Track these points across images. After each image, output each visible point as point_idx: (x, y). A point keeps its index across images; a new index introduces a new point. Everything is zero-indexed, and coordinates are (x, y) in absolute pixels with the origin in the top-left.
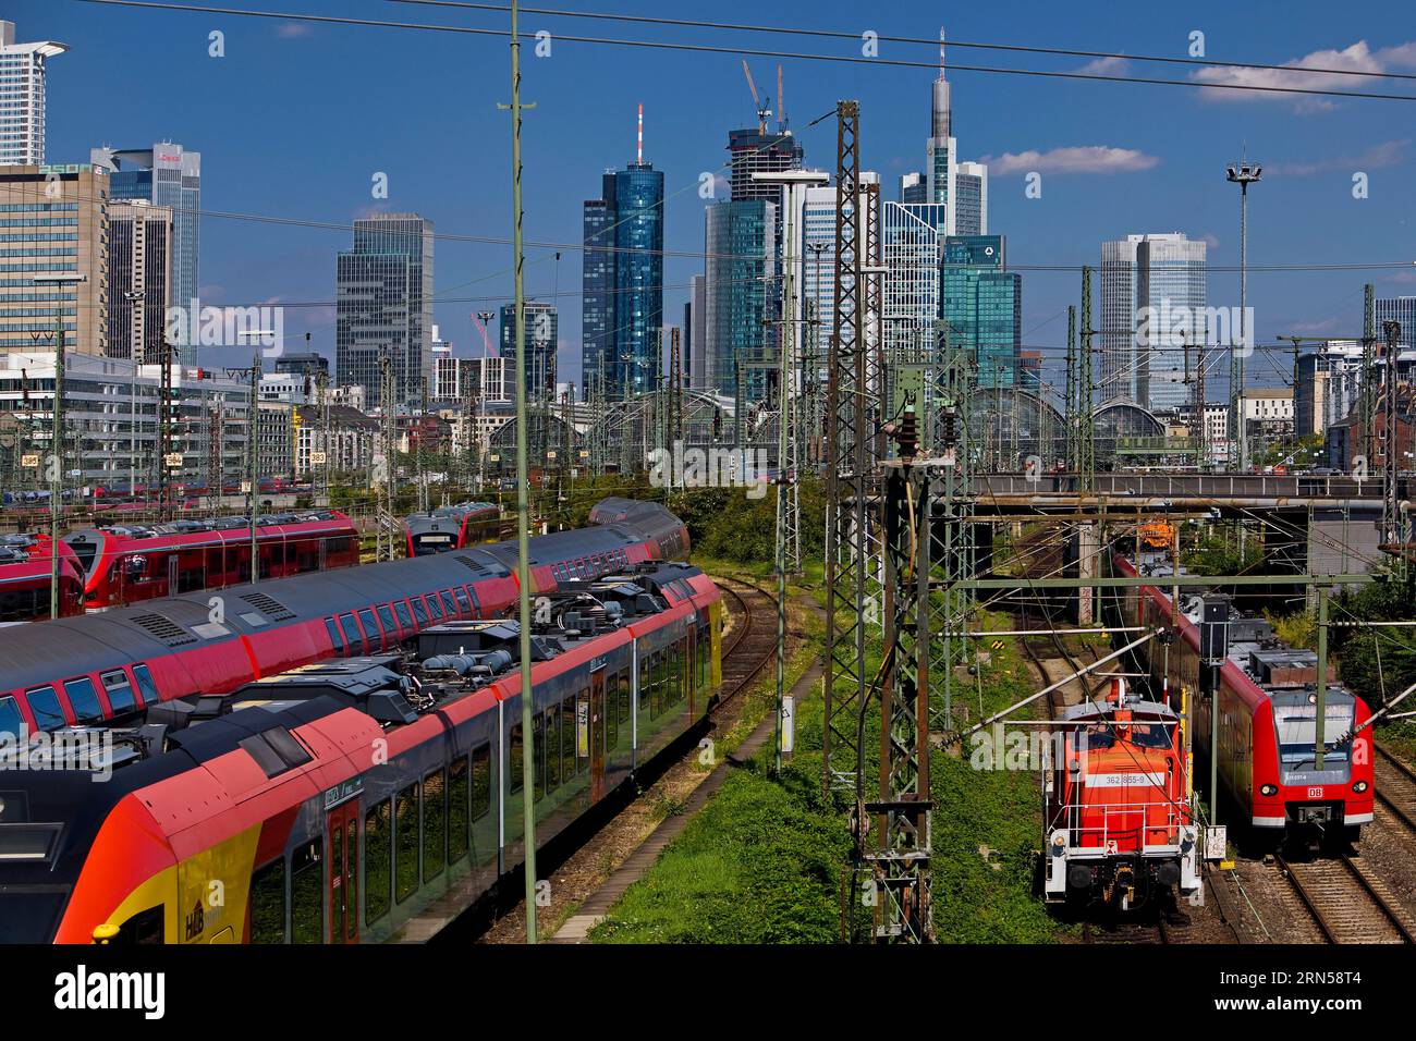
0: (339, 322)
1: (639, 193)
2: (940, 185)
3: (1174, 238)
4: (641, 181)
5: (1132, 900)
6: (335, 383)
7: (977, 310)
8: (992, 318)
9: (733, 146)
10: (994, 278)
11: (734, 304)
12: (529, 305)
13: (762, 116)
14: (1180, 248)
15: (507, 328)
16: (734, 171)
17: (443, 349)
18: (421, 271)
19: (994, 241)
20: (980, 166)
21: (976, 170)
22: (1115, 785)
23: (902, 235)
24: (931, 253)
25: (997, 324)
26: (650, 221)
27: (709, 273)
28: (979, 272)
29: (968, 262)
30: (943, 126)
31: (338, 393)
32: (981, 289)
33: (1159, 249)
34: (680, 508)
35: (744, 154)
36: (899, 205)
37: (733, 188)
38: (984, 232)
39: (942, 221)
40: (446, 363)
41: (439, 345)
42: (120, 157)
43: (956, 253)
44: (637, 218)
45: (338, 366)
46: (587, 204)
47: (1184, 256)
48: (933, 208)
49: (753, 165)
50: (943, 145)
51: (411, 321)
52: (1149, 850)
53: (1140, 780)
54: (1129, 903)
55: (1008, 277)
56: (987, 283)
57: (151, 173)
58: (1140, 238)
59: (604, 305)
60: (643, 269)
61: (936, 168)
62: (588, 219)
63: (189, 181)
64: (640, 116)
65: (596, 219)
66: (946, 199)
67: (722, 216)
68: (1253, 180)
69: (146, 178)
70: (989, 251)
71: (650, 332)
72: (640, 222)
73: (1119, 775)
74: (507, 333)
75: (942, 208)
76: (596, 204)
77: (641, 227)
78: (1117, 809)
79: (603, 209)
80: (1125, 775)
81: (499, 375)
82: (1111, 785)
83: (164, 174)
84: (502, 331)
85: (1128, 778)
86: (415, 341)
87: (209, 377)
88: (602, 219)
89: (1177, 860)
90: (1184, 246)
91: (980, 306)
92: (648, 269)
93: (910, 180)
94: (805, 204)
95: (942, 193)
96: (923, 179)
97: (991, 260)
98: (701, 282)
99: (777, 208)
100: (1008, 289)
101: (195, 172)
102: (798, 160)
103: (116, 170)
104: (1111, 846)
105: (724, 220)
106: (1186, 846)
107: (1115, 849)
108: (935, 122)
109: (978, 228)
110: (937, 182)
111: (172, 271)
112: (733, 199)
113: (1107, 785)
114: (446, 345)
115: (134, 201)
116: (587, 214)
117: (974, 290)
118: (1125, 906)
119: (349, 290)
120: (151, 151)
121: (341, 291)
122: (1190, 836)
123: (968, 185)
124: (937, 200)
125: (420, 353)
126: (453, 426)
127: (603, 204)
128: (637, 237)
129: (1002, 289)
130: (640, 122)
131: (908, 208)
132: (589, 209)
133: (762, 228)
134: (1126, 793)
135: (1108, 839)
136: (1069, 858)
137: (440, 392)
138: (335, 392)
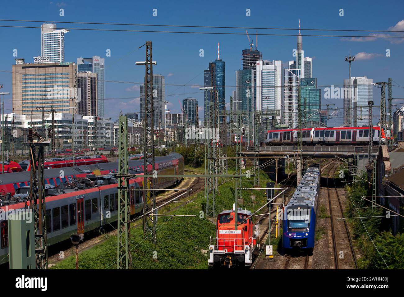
0: (140, 104)
1: (218, 67)
2: (299, 64)
3: (364, 78)
4: (219, 64)
5: (231, 265)
6: (140, 121)
7: (309, 99)
8: (313, 102)
9: (243, 54)
10: (314, 90)
11: (244, 98)
12: (190, 99)
13: (251, 45)
14: (365, 81)
15: (184, 105)
16: (244, 61)
17: (168, 111)
18: (161, 90)
19: (314, 80)
20: (310, 58)
21: (309, 59)
22: (227, 233)
23: (289, 78)
24: (297, 83)
25: (315, 103)
26: (221, 75)
27: (237, 90)
28: (310, 88)
29: (307, 86)
30: (300, 47)
31: (140, 123)
32: (310, 93)
33: (359, 81)
34: (198, 155)
35: (247, 56)
36: (288, 70)
37: (244, 66)
38: (311, 77)
39: (300, 74)
40: (168, 115)
41: (167, 110)
42: (84, 60)
43: (303, 83)
44: (218, 74)
45: (141, 116)
46: (205, 71)
47: (367, 83)
48: (297, 70)
49: (249, 59)
50: (300, 53)
51: (159, 104)
52: (236, 252)
53: (234, 232)
54: (230, 266)
55: (317, 90)
56: (312, 92)
57: (92, 64)
58: (354, 78)
59: (209, 99)
60: (220, 89)
61: (298, 59)
62: (205, 75)
63: (102, 66)
64: (219, 46)
65: (207, 75)
66: (301, 68)
67: (240, 74)
68: (353, 61)
69: (91, 66)
70: (312, 82)
71: (222, 106)
72: (219, 76)
73: (229, 230)
74: (184, 107)
75: (300, 70)
76: (207, 71)
77: (219, 77)
78: (228, 240)
79: (209, 72)
80: (230, 230)
81: (182, 118)
82: (226, 233)
83: (96, 64)
84: (183, 106)
85: (231, 231)
86: (160, 109)
87: (101, 119)
88: (209, 75)
89: (244, 255)
90: (367, 80)
91: (310, 98)
92: (221, 89)
93: (291, 63)
94: (262, 70)
95: (300, 66)
96: (295, 62)
97: (313, 85)
98: (235, 92)
99: (255, 71)
100: (317, 93)
101: (103, 64)
102: (261, 57)
103: (83, 64)
104: (226, 250)
105: (240, 75)
106: (246, 251)
107: (227, 251)
108: (298, 46)
109: (310, 76)
110: (298, 63)
111: (97, 91)
112: (244, 69)
113: (225, 233)
114: (169, 110)
115: (88, 72)
116: (205, 74)
117: (308, 94)
118: (229, 267)
119: (143, 95)
120: (92, 58)
121: (141, 96)
122: (247, 248)
123: (307, 64)
124: (298, 68)
125: (161, 112)
126: (168, 132)
127: (209, 71)
128: (218, 80)
129: (316, 93)
130: (219, 48)
131: (291, 71)
132: (205, 72)
133: (251, 77)
134: (231, 236)
135: (225, 248)
136: (214, 253)
137: (167, 123)
138: (139, 123)
